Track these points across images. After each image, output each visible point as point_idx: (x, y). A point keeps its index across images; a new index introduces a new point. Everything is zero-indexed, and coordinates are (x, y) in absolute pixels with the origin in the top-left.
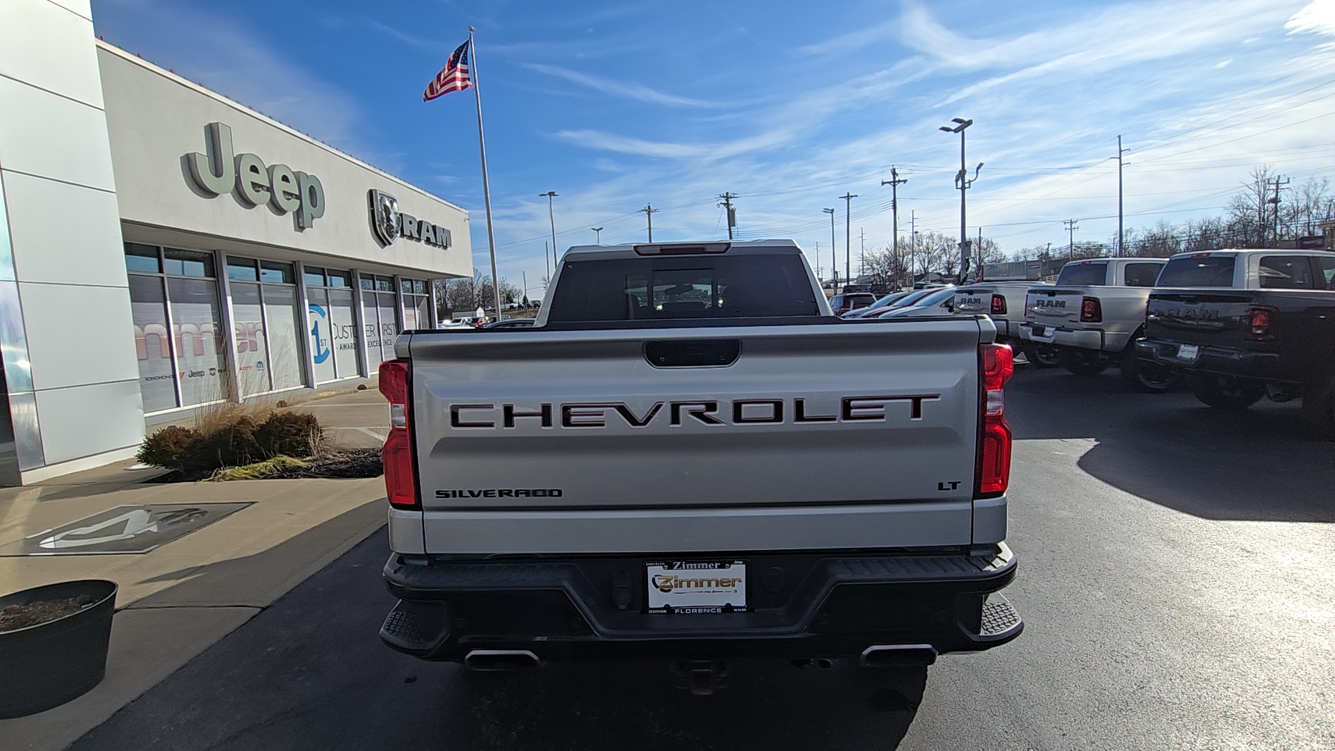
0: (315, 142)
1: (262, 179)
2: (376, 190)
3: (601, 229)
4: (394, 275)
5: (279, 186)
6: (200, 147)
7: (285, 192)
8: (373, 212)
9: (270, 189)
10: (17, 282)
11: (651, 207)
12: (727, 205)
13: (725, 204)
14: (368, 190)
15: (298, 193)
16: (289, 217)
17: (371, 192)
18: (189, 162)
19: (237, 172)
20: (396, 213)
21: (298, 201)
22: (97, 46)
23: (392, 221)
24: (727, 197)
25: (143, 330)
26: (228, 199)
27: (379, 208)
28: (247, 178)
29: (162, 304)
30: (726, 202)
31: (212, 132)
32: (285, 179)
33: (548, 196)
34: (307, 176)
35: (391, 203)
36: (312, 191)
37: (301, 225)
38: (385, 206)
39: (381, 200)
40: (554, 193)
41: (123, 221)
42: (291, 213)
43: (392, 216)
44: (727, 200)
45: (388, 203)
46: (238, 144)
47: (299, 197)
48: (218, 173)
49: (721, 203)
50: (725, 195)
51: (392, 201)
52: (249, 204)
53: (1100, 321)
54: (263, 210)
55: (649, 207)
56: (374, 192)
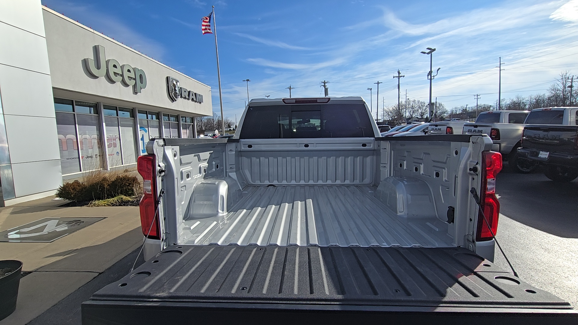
0: (142, 55)
1: (118, 71)
2: (170, 77)
3: (269, 96)
4: (178, 115)
5: (126, 74)
6: (91, 56)
7: (129, 77)
8: (168, 86)
9: (122, 75)
10: (4, 114)
11: (291, 87)
12: (325, 86)
13: (323, 86)
14: (166, 77)
15: (134, 77)
16: (131, 88)
17: (167, 78)
18: (85, 63)
19: (107, 67)
20: (178, 87)
21: (135, 81)
22: (43, 9)
23: (177, 91)
24: (325, 83)
25: (65, 137)
26: (103, 79)
27: (171, 85)
28: (112, 70)
29: (74, 126)
30: (324, 85)
31: (96, 50)
32: (129, 71)
33: (246, 81)
34: (139, 70)
35: (177, 83)
36: (141, 76)
37: (136, 92)
38: (174, 84)
39: (172, 81)
40: (249, 80)
41: (53, 88)
42: (132, 86)
43: (177, 89)
44: (325, 84)
45: (175, 83)
47: (135, 79)
48: (98, 67)
49: (322, 85)
50: (324, 82)
51: (177, 82)
52: (112, 82)
53: (499, 140)
54: (119, 84)
55: (290, 87)
56: (169, 77)
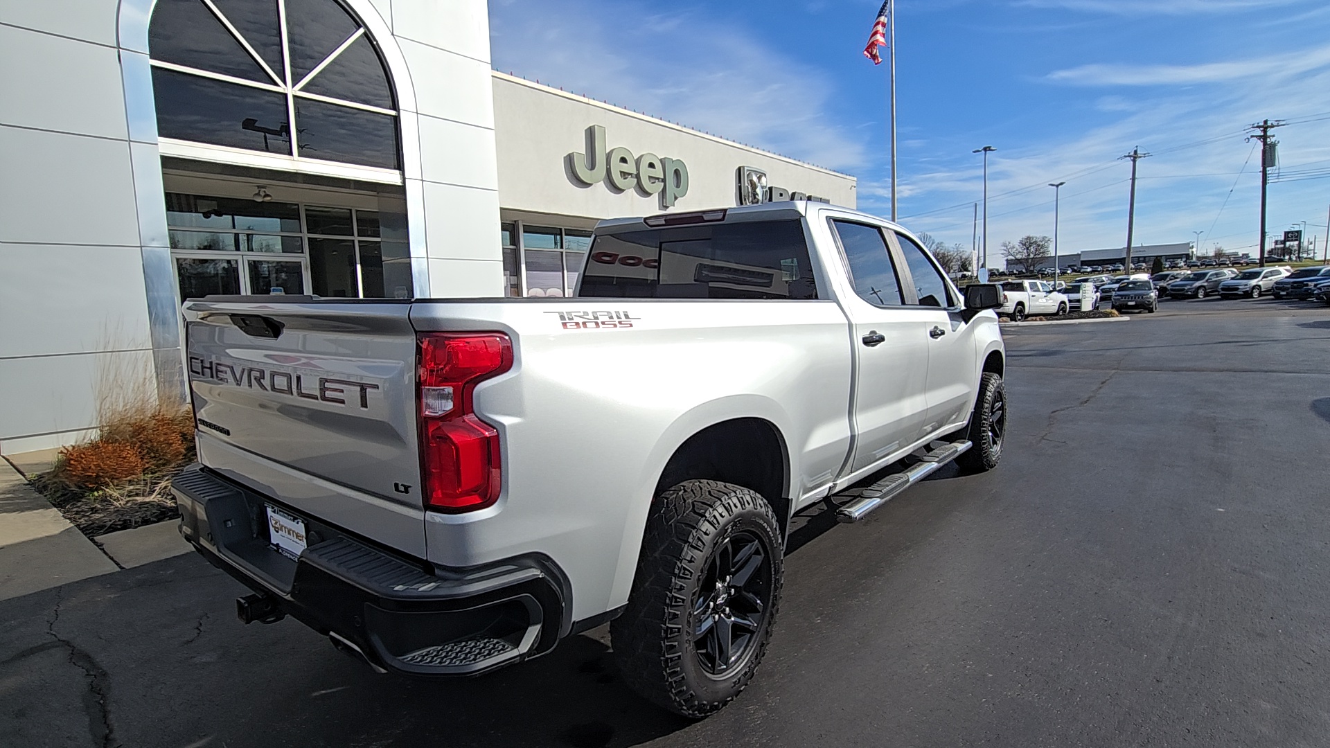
0: (684, 129)
1: (630, 168)
2: (744, 167)
3: (1062, 184)
5: (645, 172)
6: (580, 148)
7: (650, 177)
8: (740, 187)
9: (638, 176)
10: (428, 258)
11: (1138, 152)
12: (1264, 138)
13: (1259, 137)
14: (737, 167)
15: (662, 177)
16: (655, 197)
17: (739, 169)
18: (570, 160)
19: (608, 163)
20: (762, 187)
21: (663, 184)
22: (493, 76)
23: (758, 195)
24: (1265, 127)
25: (545, 293)
26: (601, 187)
27: (746, 183)
28: (617, 167)
29: (561, 273)
30: (1262, 134)
31: (590, 134)
32: (651, 165)
33: (983, 152)
34: (673, 161)
35: (759, 178)
36: (677, 172)
37: (664, 204)
39: (748, 175)
40: (989, 147)
42: (657, 194)
43: (759, 191)
44: (1265, 131)
45: (755, 179)
46: (610, 142)
47: (664, 180)
48: (592, 166)
49: (1252, 136)
50: (1262, 124)
51: (761, 175)
52: (617, 190)
54: (631, 193)
55: (1136, 152)
56: (742, 169)
